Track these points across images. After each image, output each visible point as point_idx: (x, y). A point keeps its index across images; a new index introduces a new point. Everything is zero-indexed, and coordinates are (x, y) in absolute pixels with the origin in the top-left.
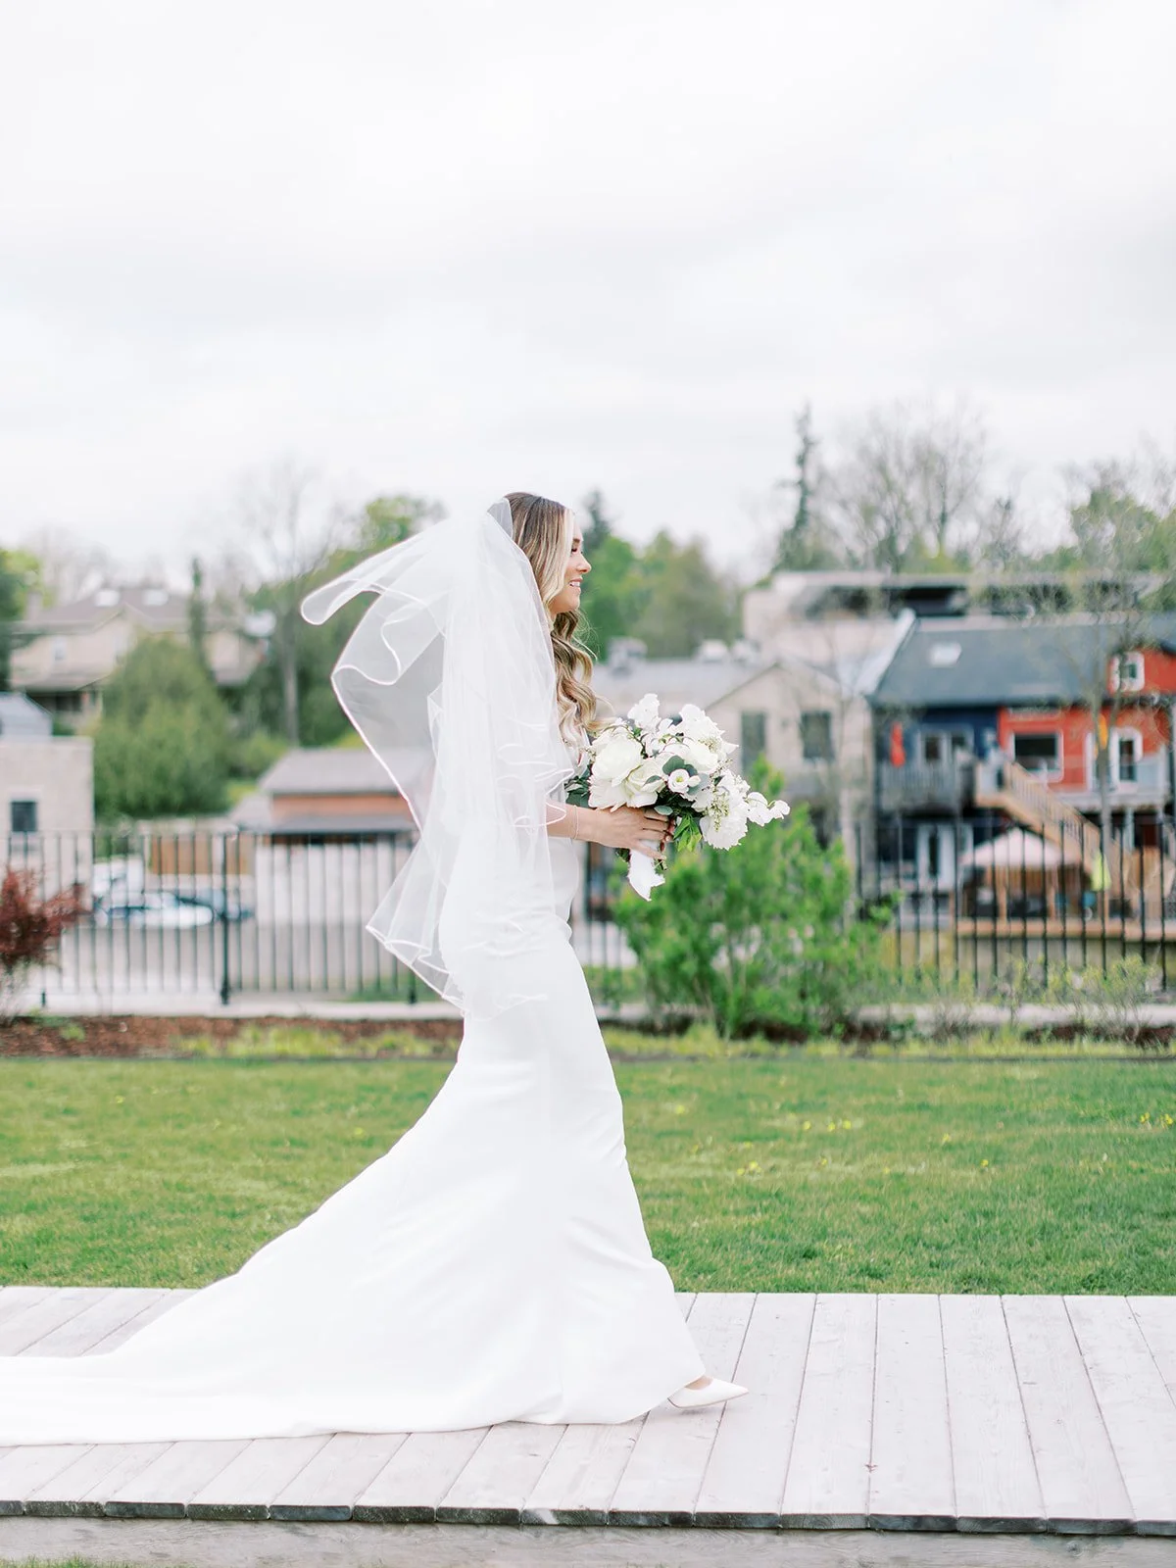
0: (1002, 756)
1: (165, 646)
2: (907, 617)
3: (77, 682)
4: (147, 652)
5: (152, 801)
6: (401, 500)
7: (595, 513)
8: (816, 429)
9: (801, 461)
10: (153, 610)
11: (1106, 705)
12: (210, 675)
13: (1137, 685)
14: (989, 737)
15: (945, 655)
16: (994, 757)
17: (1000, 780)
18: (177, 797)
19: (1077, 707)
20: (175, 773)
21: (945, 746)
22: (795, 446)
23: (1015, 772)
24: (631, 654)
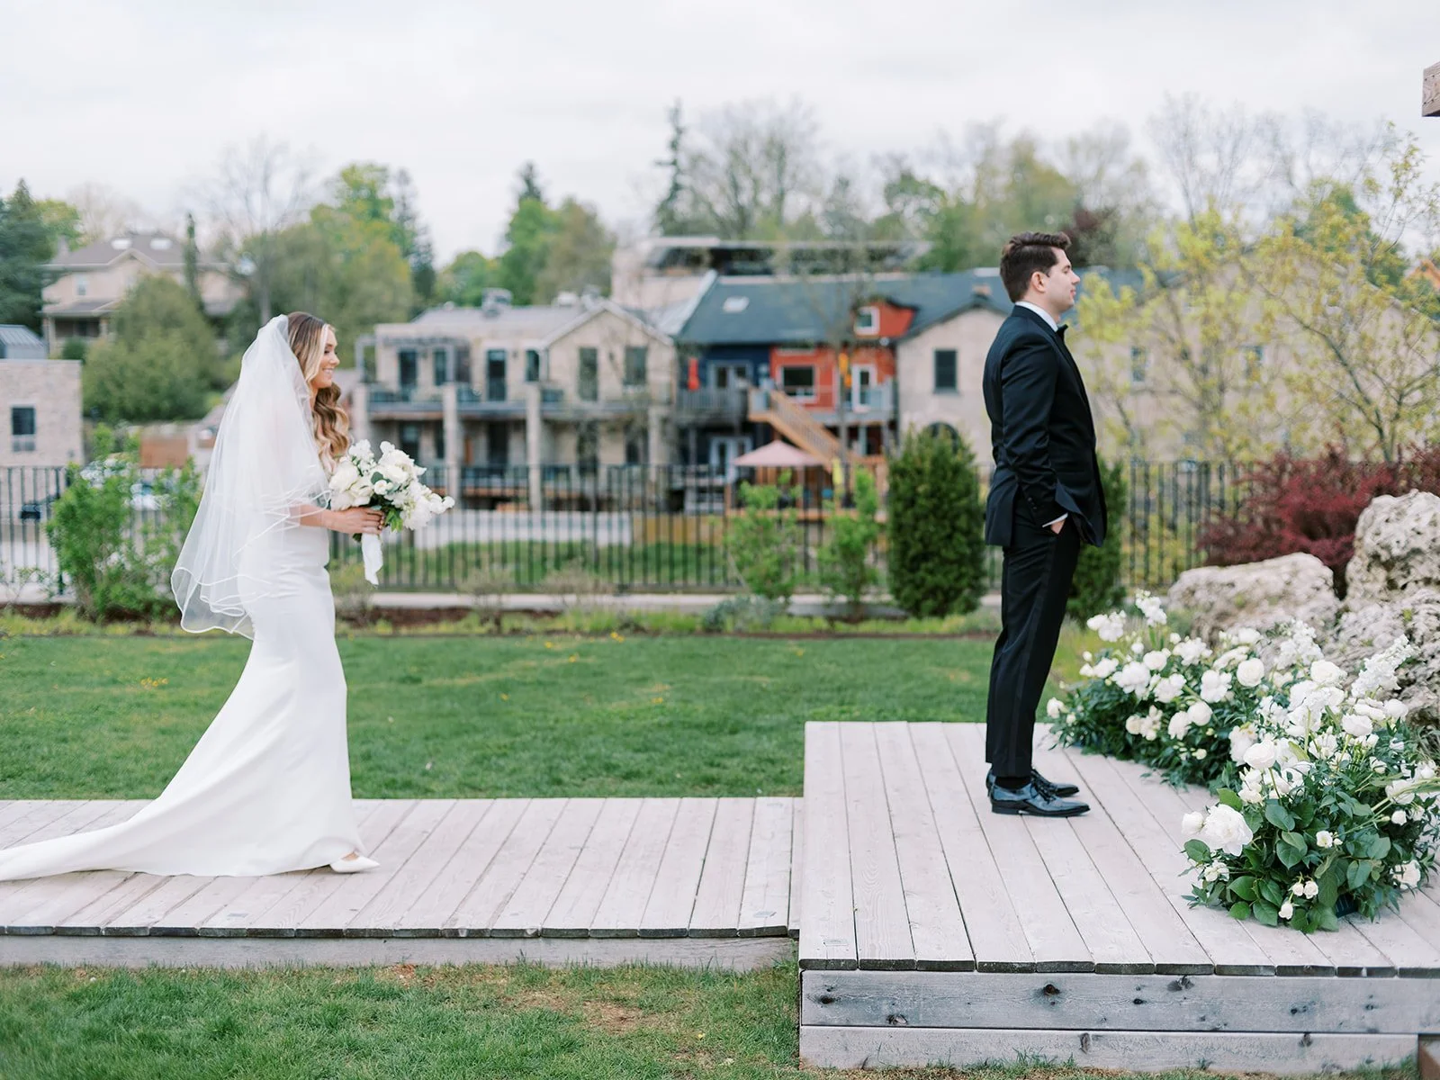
0: (772, 385)
1: (162, 284)
2: (710, 276)
3: (95, 312)
4: (147, 289)
5: (145, 409)
6: (371, 167)
7: (528, 182)
8: (685, 121)
9: (674, 145)
10: (158, 254)
11: (845, 345)
12: (201, 307)
13: (871, 331)
14: (763, 369)
15: (735, 305)
16: (766, 384)
17: (770, 404)
18: (166, 405)
19: (821, 346)
20: (164, 384)
21: (732, 375)
22: (668, 133)
23: (779, 397)
24: (500, 300)
